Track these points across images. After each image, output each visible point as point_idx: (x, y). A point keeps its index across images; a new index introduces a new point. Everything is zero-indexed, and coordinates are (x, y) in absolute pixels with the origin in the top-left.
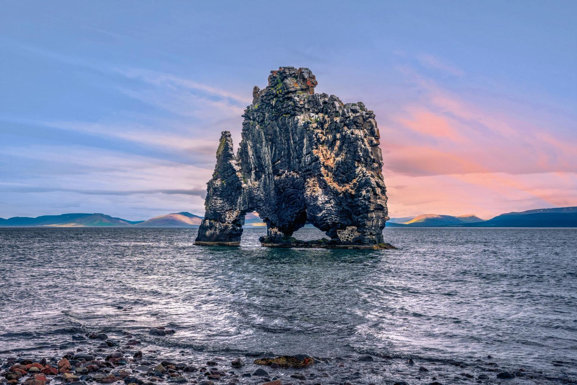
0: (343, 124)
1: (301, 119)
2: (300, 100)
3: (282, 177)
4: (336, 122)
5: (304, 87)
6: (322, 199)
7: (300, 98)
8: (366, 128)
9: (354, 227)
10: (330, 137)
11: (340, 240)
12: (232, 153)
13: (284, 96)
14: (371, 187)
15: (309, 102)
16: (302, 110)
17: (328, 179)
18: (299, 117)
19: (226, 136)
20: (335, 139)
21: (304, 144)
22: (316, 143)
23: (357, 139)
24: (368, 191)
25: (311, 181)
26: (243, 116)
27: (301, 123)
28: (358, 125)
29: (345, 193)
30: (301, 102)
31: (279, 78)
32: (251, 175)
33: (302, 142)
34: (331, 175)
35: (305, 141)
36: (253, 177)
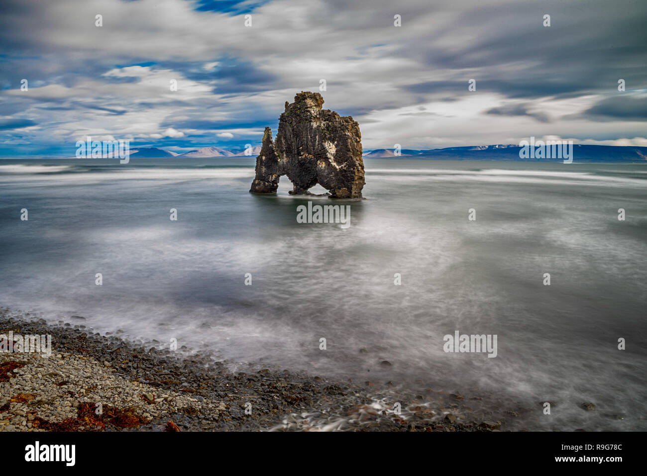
1: (315, 124)
5: (316, 104)
7: (314, 111)
9: (345, 188)
10: (332, 135)
12: (272, 140)
13: (304, 109)
14: (356, 166)
15: (320, 114)
16: (315, 118)
17: (332, 160)
18: (313, 123)
19: (268, 130)
20: (335, 137)
22: (324, 138)
23: (348, 138)
24: (354, 169)
25: (320, 161)
26: (279, 119)
27: (315, 126)
29: (341, 169)
30: (315, 114)
31: (301, 98)
32: (283, 154)
33: (316, 138)
34: (332, 158)
35: (317, 137)
36: (285, 155)
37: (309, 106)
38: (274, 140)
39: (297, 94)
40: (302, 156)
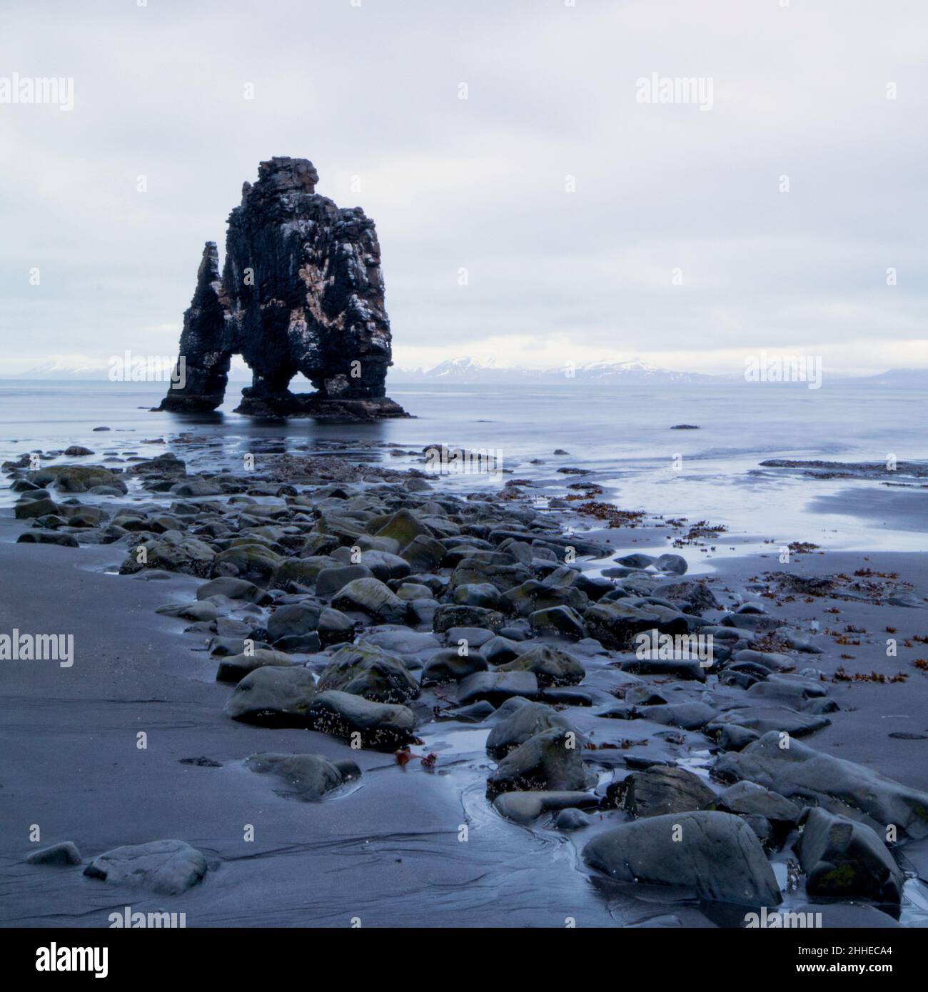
0: (333, 236)
1: (288, 228)
2: (290, 202)
3: (268, 306)
4: (326, 233)
5: (299, 184)
6: (306, 335)
7: (289, 200)
8: (362, 242)
9: (343, 375)
10: (320, 252)
11: (327, 392)
12: (215, 271)
13: (271, 196)
14: (362, 321)
15: (300, 205)
16: (291, 215)
17: (316, 310)
18: (285, 225)
19: (210, 249)
20: (324, 257)
21: (290, 262)
22: (304, 260)
23: (347, 256)
24: (357, 327)
25: (295, 314)
26: (227, 222)
27: (287, 233)
28: (351, 237)
29: (334, 328)
30: (291, 206)
31: (270, 170)
32: (236, 302)
33: (289, 259)
34: (318, 304)
35: (292, 256)
36: (239, 304)
37: (281, 188)
38: (220, 269)
39: (261, 163)
40: (266, 303)
